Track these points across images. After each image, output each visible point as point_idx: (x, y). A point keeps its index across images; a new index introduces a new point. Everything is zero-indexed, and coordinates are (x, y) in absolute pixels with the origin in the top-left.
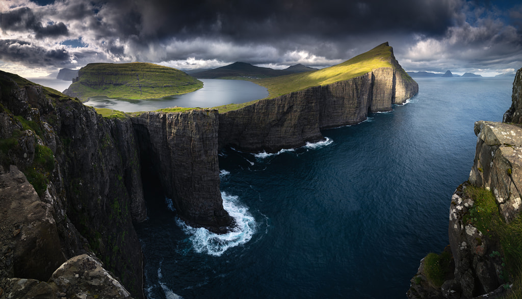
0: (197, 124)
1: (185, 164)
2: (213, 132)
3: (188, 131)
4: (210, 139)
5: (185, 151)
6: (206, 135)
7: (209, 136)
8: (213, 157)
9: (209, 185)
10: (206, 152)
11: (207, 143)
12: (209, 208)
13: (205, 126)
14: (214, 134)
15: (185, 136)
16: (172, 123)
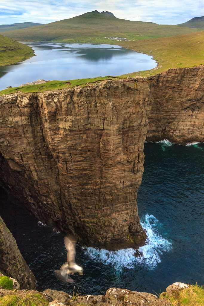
0: (113, 106)
1: (88, 172)
2: (142, 117)
3: (96, 120)
4: (136, 128)
5: (89, 153)
6: (131, 122)
7: (135, 124)
8: (137, 154)
9: (126, 193)
10: (126, 148)
11: (130, 135)
12: (123, 224)
13: (129, 107)
14: (144, 120)
15: (89, 129)
16: (58, 111)
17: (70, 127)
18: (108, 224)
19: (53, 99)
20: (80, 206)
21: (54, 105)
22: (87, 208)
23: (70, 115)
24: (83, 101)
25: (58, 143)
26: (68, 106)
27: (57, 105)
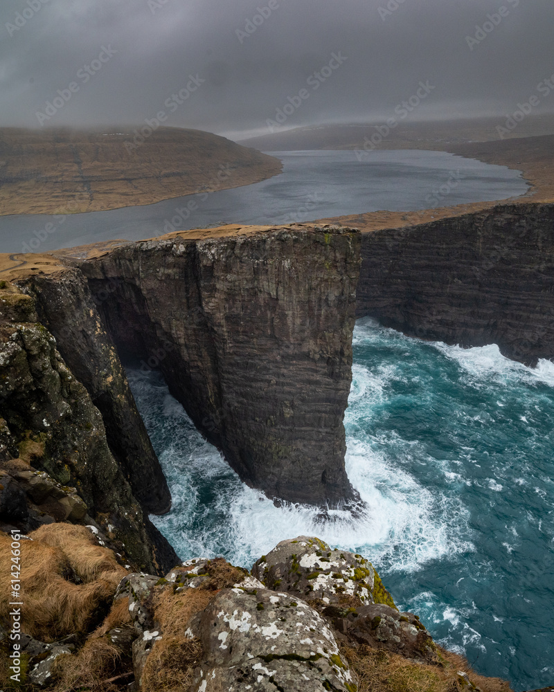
16: (215, 266)
17: (228, 289)
18: (285, 455)
19: (210, 250)
20: (243, 413)
21: (211, 257)
22: (254, 419)
23: (230, 272)
24: (247, 256)
25: (212, 310)
26: (227, 260)
27: (214, 258)
